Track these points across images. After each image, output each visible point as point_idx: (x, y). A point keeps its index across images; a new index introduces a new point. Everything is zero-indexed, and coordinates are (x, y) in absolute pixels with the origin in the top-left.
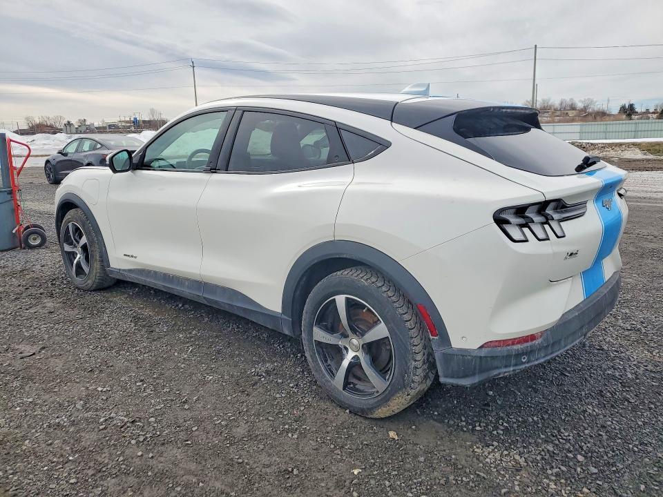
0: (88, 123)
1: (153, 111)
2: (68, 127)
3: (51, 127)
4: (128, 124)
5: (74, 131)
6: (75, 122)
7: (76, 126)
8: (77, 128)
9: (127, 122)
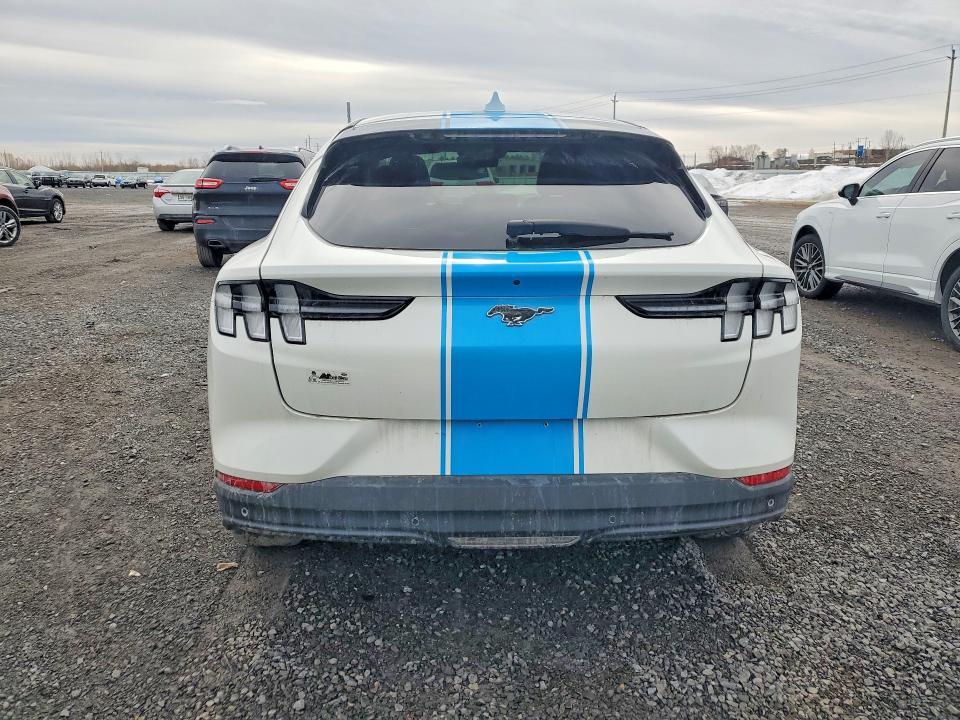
0: (788, 155)
1: (889, 135)
2: (761, 160)
3: (740, 160)
4: (847, 156)
5: (768, 165)
6: (771, 154)
7: (772, 159)
8: (773, 162)
9: (846, 153)
